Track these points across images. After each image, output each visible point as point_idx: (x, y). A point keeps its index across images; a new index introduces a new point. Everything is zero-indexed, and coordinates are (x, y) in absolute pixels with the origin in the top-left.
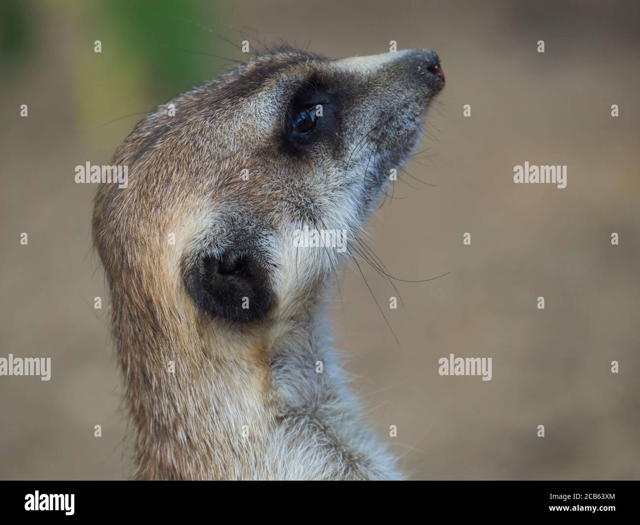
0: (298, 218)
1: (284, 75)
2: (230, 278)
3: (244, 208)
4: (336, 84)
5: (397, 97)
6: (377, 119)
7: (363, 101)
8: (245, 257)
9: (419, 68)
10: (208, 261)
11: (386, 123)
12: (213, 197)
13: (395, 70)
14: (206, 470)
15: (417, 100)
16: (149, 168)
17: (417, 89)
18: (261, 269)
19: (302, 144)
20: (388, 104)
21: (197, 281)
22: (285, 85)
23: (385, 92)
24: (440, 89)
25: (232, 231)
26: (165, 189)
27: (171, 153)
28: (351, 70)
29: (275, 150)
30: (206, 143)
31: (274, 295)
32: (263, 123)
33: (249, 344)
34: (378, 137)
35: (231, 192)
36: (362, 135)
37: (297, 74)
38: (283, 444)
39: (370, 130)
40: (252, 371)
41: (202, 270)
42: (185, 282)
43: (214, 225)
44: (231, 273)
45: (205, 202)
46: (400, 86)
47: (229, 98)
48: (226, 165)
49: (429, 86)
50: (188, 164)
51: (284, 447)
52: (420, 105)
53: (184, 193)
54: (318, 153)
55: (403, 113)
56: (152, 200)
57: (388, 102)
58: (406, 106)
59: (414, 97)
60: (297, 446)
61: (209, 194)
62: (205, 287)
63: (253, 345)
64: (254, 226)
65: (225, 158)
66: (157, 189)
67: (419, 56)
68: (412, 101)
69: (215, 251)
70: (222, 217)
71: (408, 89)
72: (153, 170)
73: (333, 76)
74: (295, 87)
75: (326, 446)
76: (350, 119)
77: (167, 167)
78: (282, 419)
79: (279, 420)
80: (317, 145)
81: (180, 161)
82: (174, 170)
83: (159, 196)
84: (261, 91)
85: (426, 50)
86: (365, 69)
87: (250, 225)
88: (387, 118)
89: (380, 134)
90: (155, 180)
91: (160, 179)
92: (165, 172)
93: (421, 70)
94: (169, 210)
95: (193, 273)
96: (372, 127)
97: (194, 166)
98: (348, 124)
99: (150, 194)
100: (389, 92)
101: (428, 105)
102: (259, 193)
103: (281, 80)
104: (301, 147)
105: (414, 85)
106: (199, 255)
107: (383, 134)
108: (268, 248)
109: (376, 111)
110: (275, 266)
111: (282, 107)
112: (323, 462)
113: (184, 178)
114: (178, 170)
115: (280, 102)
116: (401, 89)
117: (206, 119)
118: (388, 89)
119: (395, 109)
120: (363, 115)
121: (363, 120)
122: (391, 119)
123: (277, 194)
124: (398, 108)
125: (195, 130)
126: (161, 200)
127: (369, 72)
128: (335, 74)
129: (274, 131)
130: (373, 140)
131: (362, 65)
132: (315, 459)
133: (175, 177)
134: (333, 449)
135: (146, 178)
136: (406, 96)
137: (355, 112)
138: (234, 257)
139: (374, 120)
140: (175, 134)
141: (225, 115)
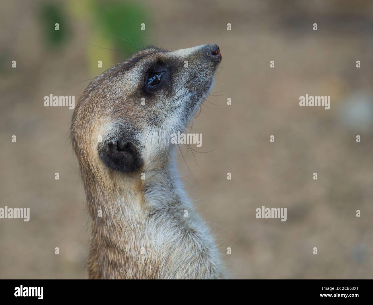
0: (151, 124)
1: (145, 60)
2: (122, 152)
3: (126, 121)
4: (170, 62)
5: (198, 67)
6: (188, 78)
7: (182, 69)
8: (128, 143)
9: (208, 53)
10: (111, 145)
11: (193, 79)
12: (111, 117)
13: (197, 55)
14: (120, 238)
15: (208, 68)
16: (85, 105)
17: (207, 63)
18: (135, 148)
19: (152, 91)
20: (193, 71)
21: (105, 154)
22: (145, 64)
23: (192, 65)
24: (219, 62)
25: (121, 131)
26: (91, 114)
27: (95, 98)
28: (177, 56)
29: (139, 94)
30: (109, 92)
31: (142, 160)
32: (134, 82)
33: (134, 182)
34: (189, 86)
35: (119, 114)
36: (182, 85)
37: (151, 59)
38: (153, 226)
39: (185, 82)
40: (135, 194)
41: (107, 149)
42: (99, 155)
43: (113, 129)
44: (123, 150)
45: (108, 119)
46: (199, 62)
47: (122, 71)
48: (117, 102)
49: (212, 61)
50: (101, 102)
51: (154, 227)
52: (210, 70)
53: (99, 116)
54: (160, 95)
55: (201, 74)
56: (86, 119)
57: (193, 69)
58: (202, 71)
59: (206, 66)
60: (160, 226)
61: (110, 115)
62: (108, 157)
63: (136, 182)
64: (131, 129)
65: (117, 99)
66: (88, 115)
67: (208, 48)
68: (205, 69)
69: (113, 141)
70: (116, 125)
71: (203, 63)
72: (87, 106)
73: (169, 59)
74: (149, 65)
75: (175, 226)
76: (176, 78)
77: (92, 104)
78: (152, 215)
79: (150, 216)
80: (159, 91)
81: (97, 101)
82: (95, 105)
83: (89, 118)
84: (134, 68)
85: (212, 44)
86: (184, 55)
87: (129, 129)
88: (193, 77)
89: (190, 84)
90: (87, 111)
91: (89, 110)
92: (91, 107)
93: (208, 54)
94: (93, 123)
95: (103, 151)
96: (186, 81)
97: (103, 103)
98: (176, 80)
99: (85, 117)
100: (194, 65)
101: (214, 70)
102: (132, 114)
103: (143, 62)
104: (152, 92)
105: (206, 61)
106: (105, 142)
107: (192, 84)
108: (138, 139)
109: (188, 74)
110: (142, 147)
111: (142, 75)
112: (172, 233)
113: (99, 109)
114: (97, 105)
115: (141, 72)
116: (199, 63)
117: (110, 81)
118: (193, 64)
119: (197, 73)
120: (182, 76)
121: (182, 78)
122: (195, 77)
123: (140, 114)
124: (198, 72)
125: (105, 87)
126: (90, 119)
127: (185, 56)
128: (170, 58)
129: (139, 86)
130: (187, 87)
131: (182, 53)
132: (169, 232)
133: (95, 109)
134: (177, 227)
135: (84, 109)
136: (202, 66)
137: (179, 75)
138: (123, 143)
139: (187, 78)
140: (97, 89)
141: (118, 79)
